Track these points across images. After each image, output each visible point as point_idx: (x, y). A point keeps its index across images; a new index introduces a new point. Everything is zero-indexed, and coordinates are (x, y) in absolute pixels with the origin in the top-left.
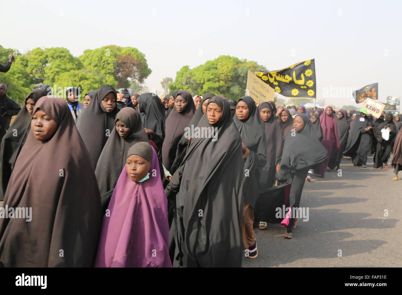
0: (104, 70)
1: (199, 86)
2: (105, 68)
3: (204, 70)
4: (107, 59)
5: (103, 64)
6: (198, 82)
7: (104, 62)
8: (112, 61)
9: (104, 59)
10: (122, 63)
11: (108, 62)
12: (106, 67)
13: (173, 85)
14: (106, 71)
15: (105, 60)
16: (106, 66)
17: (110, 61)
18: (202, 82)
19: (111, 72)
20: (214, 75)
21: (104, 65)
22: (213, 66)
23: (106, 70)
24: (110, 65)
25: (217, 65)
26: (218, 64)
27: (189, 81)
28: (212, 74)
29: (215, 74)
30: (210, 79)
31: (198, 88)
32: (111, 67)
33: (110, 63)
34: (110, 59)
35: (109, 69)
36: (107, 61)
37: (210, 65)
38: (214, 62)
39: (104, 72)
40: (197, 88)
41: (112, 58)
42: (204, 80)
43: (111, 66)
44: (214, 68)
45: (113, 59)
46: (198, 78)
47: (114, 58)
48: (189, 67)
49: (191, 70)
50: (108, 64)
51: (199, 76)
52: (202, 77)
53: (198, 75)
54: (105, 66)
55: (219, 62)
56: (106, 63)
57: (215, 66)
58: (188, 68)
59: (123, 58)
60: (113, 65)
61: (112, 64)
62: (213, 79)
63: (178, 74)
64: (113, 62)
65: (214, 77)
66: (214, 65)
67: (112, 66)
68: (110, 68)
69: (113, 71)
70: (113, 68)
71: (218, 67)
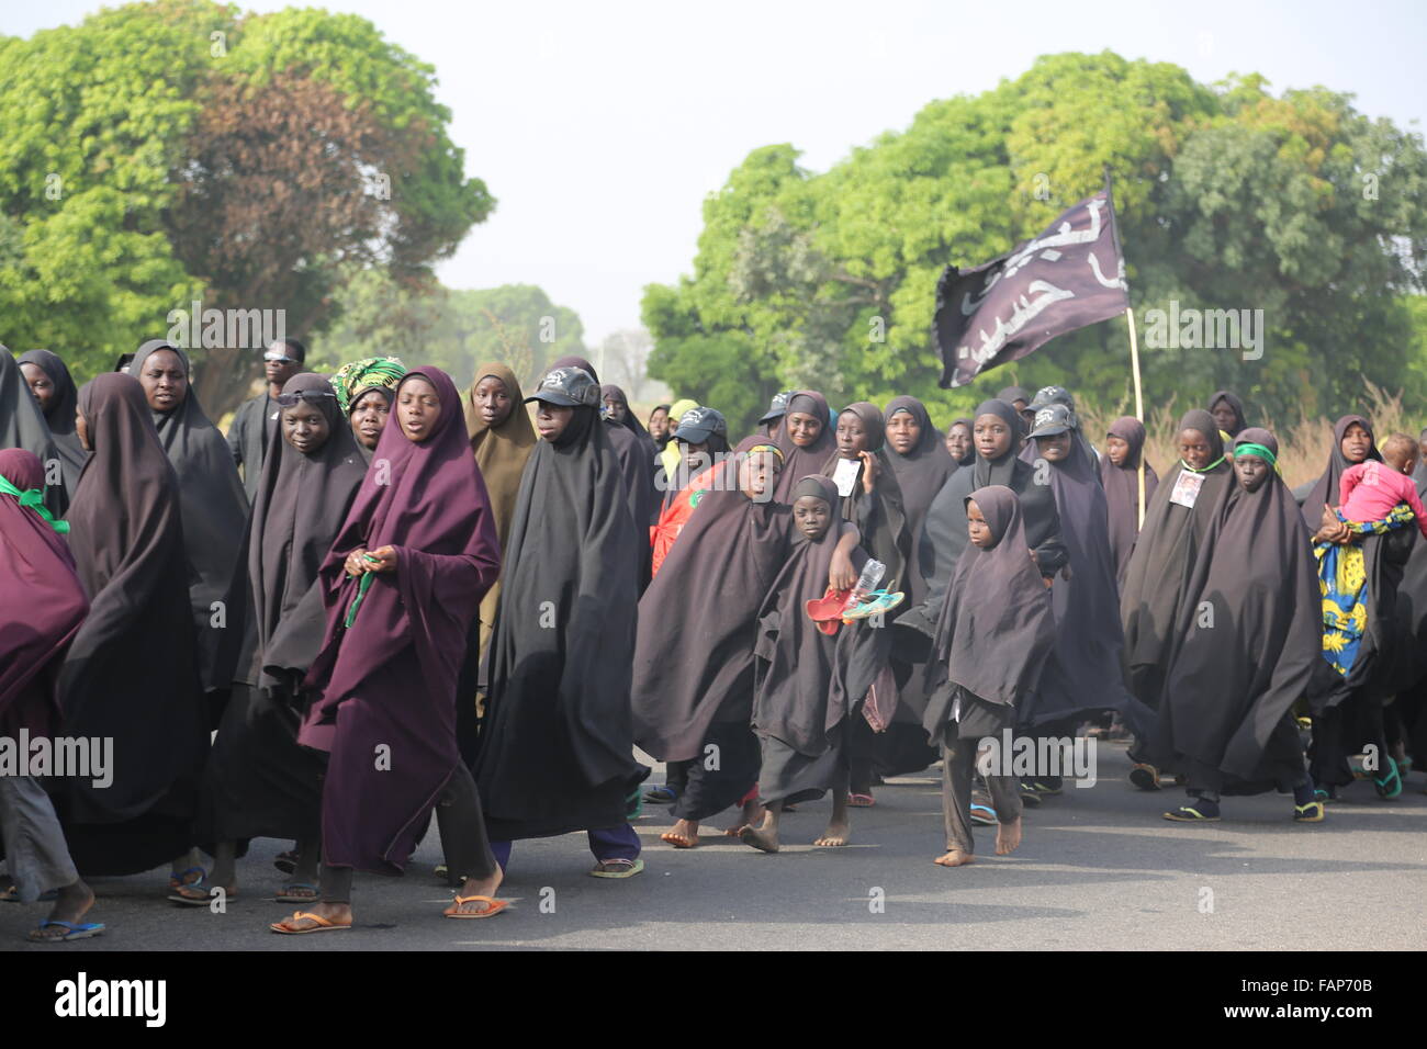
0: (94, 192)
1: (857, 307)
2: (100, 179)
3: (896, 175)
4: (117, 104)
5: (89, 142)
6: (855, 268)
7: (94, 130)
8: (158, 119)
9: (96, 103)
10: (238, 135)
11: (124, 126)
12: (111, 171)
13: (674, 301)
14: (107, 200)
15: (100, 113)
16: (110, 160)
17: (141, 120)
18: (883, 269)
19: (150, 207)
20: (976, 210)
21: (94, 153)
22: (973, 141)
23: (109, 191)
24: (140, 153)
25: (1006, 129)
26: (1014, 125)
27: (780, 267)
28: (961, 206)
29: (984, 198)
30: (941, 240)
31: (854, 318)
32: (144, 165)
33: (142, 133)
34: (138, 108)
35: (133, 187)
36: (117, 120)
37: (954, 132)
38: (986, 110)
39: (94, 208)
40: (844, 319)
41: (155, 100)
42: (899, 256)
43: (148, 160)
44: (979, 154)
45: (164, 108)
46: (851, 238)
47: (174, 99)
48: (796, 153)
49: (814, 179)
50: (131, 143)
51: (860, 223)
52: (885, 232)
53: (860, 212)
54: (100, 164)
55: (1022, 108)
56: (107, 135)
57: (992, 137)
58: (791, 163)
59: (250, 93)
60: (165, 153)
61: (155, 146)
62: (968, 245)
63: (714, 216)
64: (164, 127)
65: (973, 226)
66: (983, 133)
67: (157, 159)
68: (143, 175)
69: (161, 202)
70: (159, 171)
71: (1012, 143)
